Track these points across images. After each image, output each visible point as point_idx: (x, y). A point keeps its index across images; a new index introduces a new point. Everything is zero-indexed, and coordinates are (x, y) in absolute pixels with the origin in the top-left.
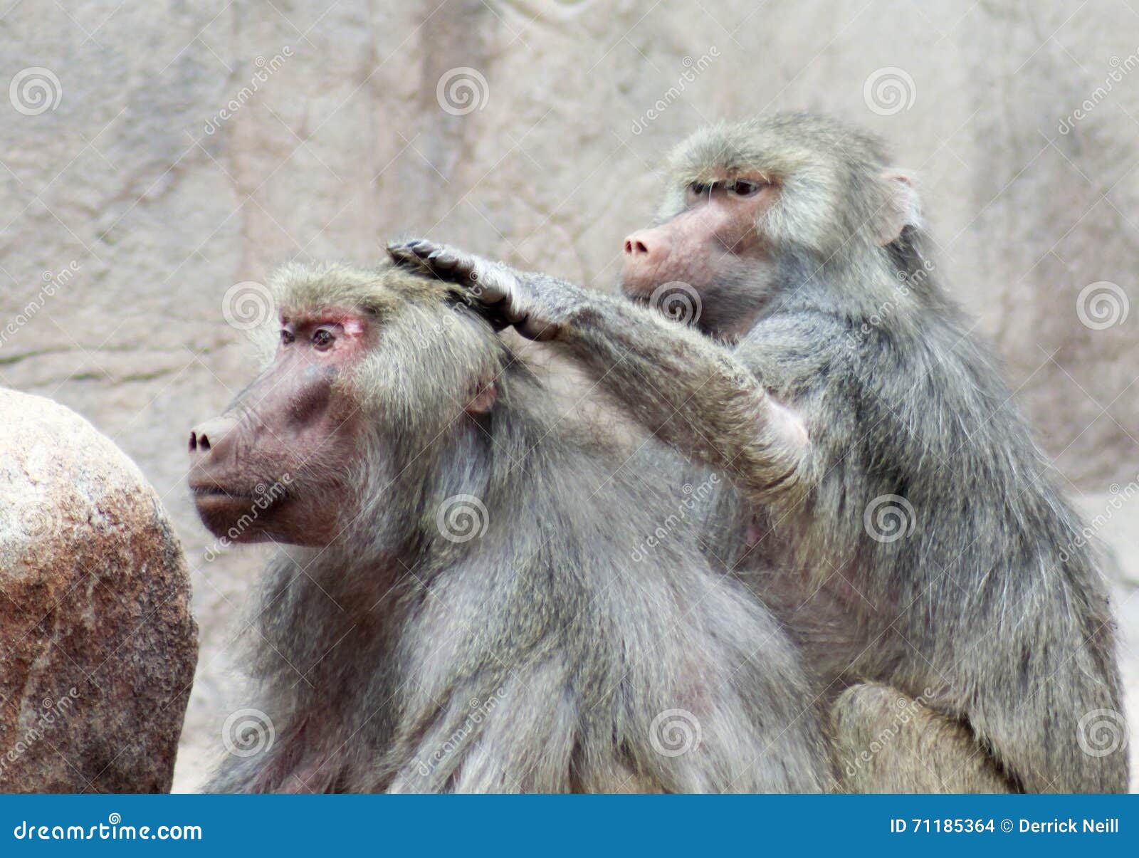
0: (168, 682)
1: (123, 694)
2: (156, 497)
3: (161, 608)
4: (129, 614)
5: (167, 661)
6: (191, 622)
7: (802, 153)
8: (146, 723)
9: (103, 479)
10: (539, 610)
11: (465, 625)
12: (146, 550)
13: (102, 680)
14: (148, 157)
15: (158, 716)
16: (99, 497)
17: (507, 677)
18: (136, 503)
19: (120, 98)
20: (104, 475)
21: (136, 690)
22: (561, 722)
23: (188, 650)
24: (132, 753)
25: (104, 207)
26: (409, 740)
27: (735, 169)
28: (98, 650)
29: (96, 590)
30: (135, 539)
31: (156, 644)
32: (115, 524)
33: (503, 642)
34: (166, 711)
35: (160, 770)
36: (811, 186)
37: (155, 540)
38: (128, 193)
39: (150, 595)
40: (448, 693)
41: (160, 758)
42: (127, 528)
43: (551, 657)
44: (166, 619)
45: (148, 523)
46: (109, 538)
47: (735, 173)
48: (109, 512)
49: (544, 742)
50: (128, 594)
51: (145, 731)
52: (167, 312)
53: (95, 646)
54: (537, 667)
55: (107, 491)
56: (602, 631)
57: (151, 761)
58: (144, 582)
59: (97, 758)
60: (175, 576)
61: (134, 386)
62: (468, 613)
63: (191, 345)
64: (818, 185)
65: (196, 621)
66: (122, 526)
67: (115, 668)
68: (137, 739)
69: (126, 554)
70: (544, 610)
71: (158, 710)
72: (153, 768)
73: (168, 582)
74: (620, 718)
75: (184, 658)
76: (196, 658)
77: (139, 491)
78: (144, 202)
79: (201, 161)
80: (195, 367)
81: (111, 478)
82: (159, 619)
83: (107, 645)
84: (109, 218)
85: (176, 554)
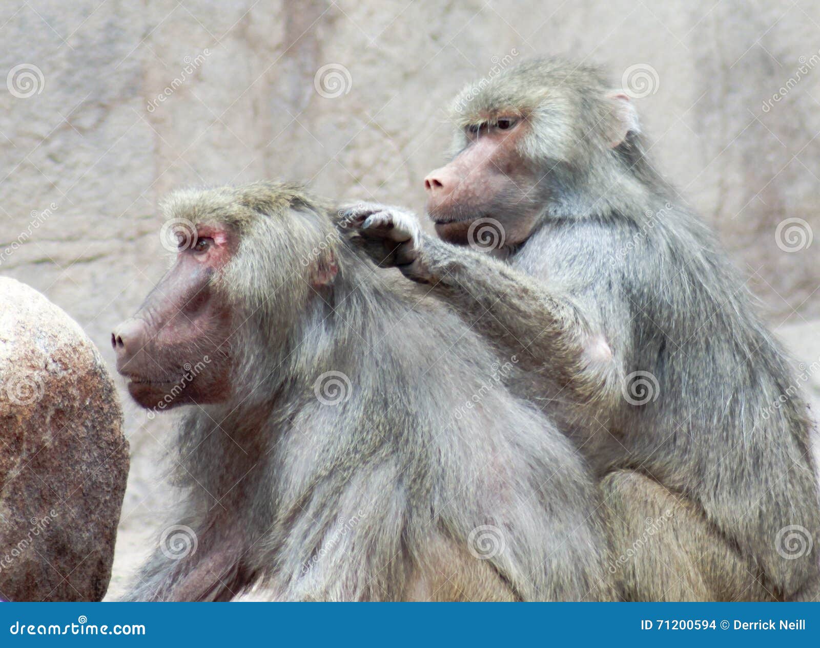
0: (108, 485)
1: (75, 494)
2: (95, 348)
3: (101, 430)
4: (78, 435)
5: (107, 469)
6: (124, 440)
7: (542, 90)
8: (93, 516)
9: (56, 337)
10: (378, 427)
11: (325, 439)
12: (89, 388)
13: (59, 485)
14: (84, 99)
15: (102, 510)
16: (52, 350)
17: (353, 474)
18: (80, 354)
19: (62, 55)
20: (56, 334)
21: (84, 491)
22: (394, 504)
23: (122, 461)
24: (83, 538)
25: (53, 135)
26: (284, 524)
27: (495, 111)
28: (56, 463)
29: (53, 419)
30: (80, 380)
31: (98, 457)
32: (66, 369)
33: (351, 450)
34: (108, 506)
35: (104, 550)
36: (553, 114)
37: (96, 381)
38: (71, 125)
39: (93, 421)
40: (312, 488)
41: (104, 540)
42: (74, 372)
43: (387, 461)
44: (105, 438)
45: (89, 368)
46: (61, 380)
47: (496, 114)
48: (60, 361)
49: (382, 519)
50: (76, 421)
51: (92, 521)
52: (102, 211)
53: (53, 460)
54: (376, 467)
55: (58, 345)
56: (424, 442)
57: (97, 543)
58: (88, 411)
59: (57, 542)
60: (111, 406)
61: (79, 267)
62: (326, 431)
63: (119, 236)
64: (557, 112)
65: (127, 439)
66: (70, 371)
67: (68, 475)
68: (87, 527)
69: (73, 391)
70: (381, 427)
71: (101, 506)
72: (99, 548)
73: (105, 411)
74: (436, 503)
75: (119, 466)
76: (128, 466)
77: (82, 345)
78: (82, 130)
79: (123, 100)
80: (123, 252)
81: (60, 336)
82: (100, 439)
83: (62, 459)
84: (56, 143)
85: (111, 391)
